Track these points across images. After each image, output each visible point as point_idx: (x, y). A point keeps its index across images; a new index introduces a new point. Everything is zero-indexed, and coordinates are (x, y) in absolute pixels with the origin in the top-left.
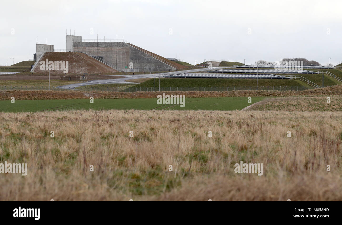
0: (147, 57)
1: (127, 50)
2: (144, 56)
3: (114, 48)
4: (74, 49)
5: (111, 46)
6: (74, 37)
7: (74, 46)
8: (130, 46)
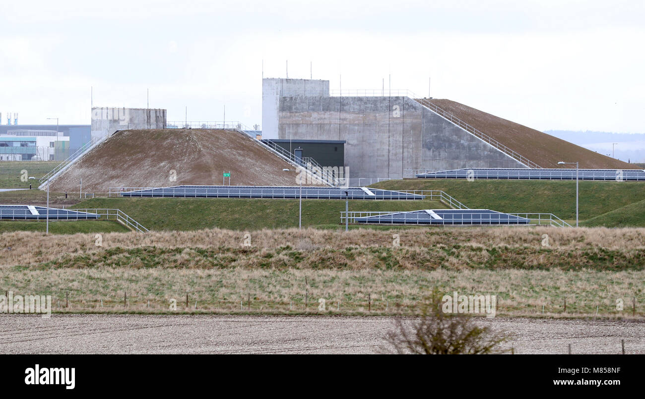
1: (415, 121)
2: (460, 137)
3: (383, 114)
4: (281, 118)
5: (376, 109)
6: (285, 84)
7: (282, 109)
8: (424, 109)
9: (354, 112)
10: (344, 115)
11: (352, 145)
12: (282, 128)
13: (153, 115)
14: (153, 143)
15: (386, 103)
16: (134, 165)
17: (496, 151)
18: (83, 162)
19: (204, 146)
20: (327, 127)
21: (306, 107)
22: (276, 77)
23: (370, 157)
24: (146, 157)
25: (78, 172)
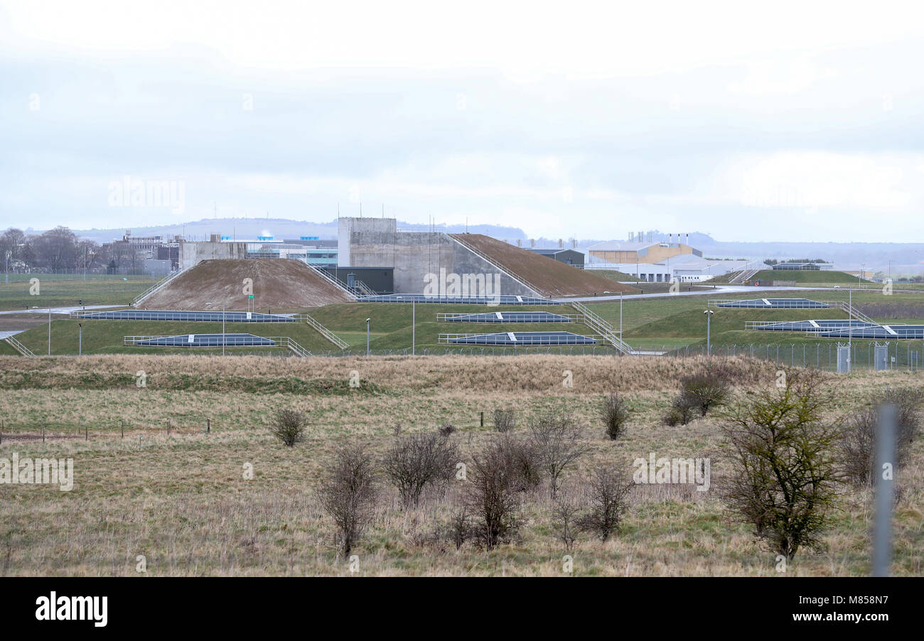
0: (485, 267)
1: (448, 252)
2: (480, 265)
3: (425, 246)
4: (352, 249)
5: (420, 243)
6: (356, 222)
7: (353, 242)
8: (455, 242)
9: (404, 245)
10: (397, 247)
11: (403, 271)
12: (352, 257)
13: (235, 248)
14: (225, 270)
15: (427, 238)
16: (206, 287)
17: (506, 276)
18: (172, 285)
19: (262, 273)
20: (385, 256)
21: (370, 240)
22: (349, 216)
23: (416, 280)
24: (217, 281)
25: (165, 293)
